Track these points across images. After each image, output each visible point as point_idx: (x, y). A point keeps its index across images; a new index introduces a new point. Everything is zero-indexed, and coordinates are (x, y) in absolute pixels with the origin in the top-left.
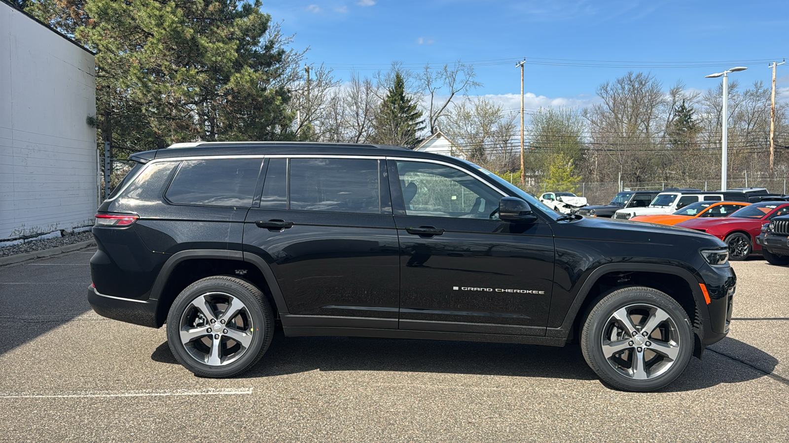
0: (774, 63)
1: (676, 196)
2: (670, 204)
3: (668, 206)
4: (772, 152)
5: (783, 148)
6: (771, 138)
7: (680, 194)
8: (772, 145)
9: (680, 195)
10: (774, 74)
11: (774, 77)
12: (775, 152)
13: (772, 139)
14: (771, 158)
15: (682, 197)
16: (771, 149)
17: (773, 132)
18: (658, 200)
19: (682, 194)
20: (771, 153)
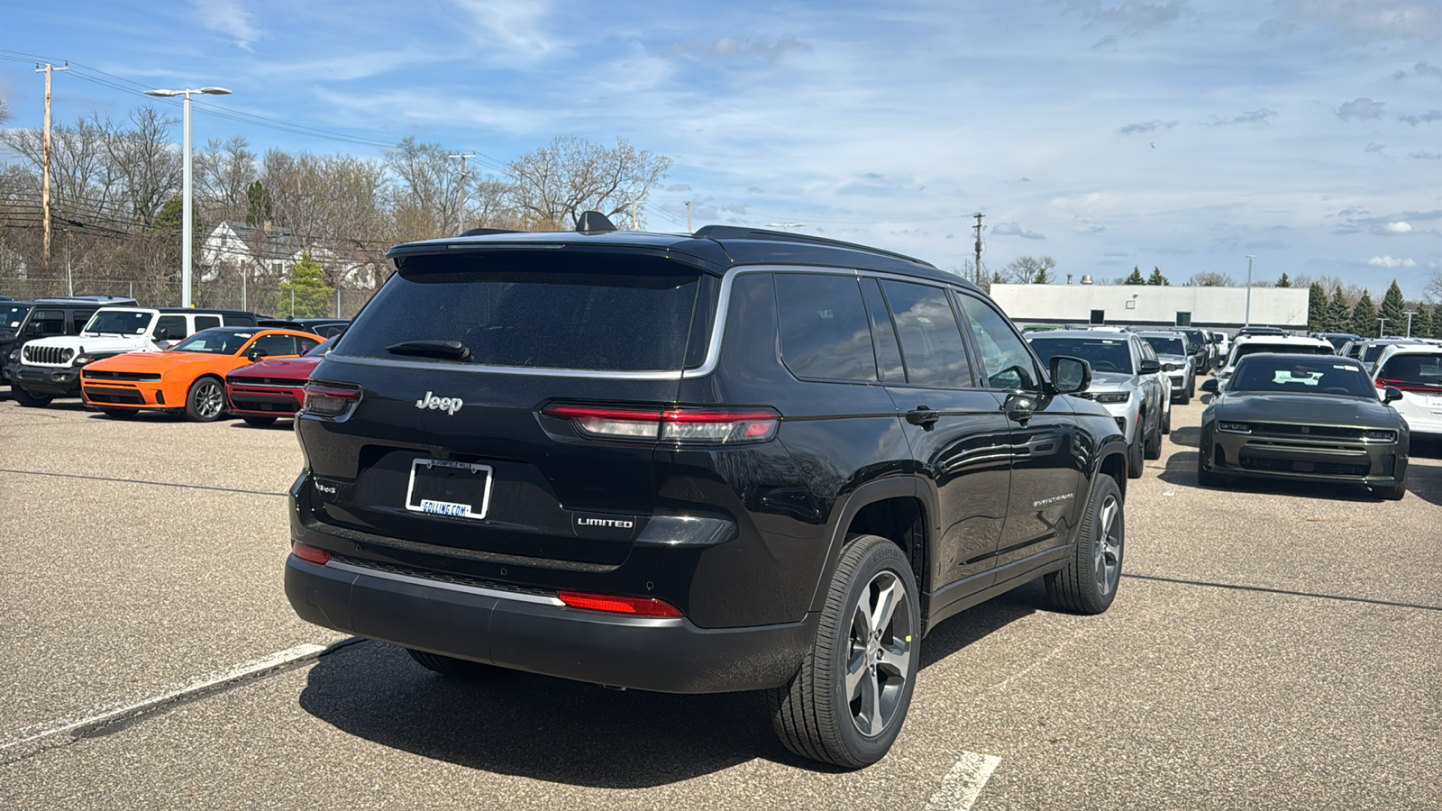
0: (49, 65)
1: (148, 317)
2: (139, 330)
3: (135, 333)
4: (47, 229)
5: (64, 222)
6: (45, 203)
7: (158, 311)
8: (47, 215)
9: (157, 315)
10: (48, 85)
11: (48, 91)
12: (52, 228)
13: (48, 204)
14: (46, 238)
15: (161, 317)
16: (46, 222)
17: (48, 192)
18: (97, 323)
19: (161, 311)
20: (44, 231)
